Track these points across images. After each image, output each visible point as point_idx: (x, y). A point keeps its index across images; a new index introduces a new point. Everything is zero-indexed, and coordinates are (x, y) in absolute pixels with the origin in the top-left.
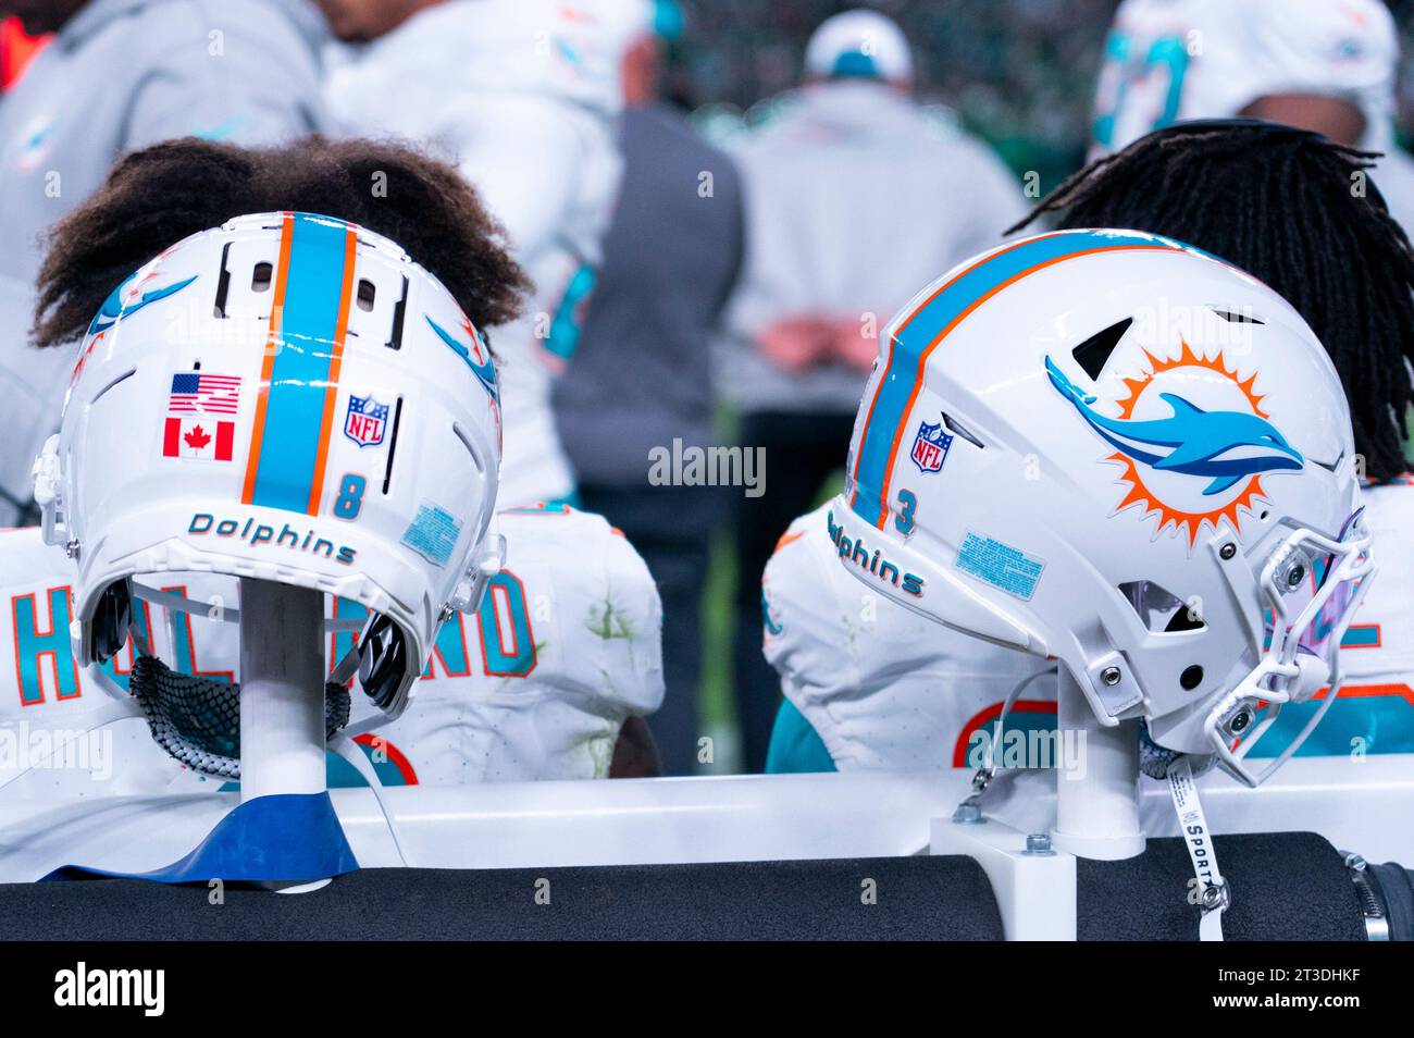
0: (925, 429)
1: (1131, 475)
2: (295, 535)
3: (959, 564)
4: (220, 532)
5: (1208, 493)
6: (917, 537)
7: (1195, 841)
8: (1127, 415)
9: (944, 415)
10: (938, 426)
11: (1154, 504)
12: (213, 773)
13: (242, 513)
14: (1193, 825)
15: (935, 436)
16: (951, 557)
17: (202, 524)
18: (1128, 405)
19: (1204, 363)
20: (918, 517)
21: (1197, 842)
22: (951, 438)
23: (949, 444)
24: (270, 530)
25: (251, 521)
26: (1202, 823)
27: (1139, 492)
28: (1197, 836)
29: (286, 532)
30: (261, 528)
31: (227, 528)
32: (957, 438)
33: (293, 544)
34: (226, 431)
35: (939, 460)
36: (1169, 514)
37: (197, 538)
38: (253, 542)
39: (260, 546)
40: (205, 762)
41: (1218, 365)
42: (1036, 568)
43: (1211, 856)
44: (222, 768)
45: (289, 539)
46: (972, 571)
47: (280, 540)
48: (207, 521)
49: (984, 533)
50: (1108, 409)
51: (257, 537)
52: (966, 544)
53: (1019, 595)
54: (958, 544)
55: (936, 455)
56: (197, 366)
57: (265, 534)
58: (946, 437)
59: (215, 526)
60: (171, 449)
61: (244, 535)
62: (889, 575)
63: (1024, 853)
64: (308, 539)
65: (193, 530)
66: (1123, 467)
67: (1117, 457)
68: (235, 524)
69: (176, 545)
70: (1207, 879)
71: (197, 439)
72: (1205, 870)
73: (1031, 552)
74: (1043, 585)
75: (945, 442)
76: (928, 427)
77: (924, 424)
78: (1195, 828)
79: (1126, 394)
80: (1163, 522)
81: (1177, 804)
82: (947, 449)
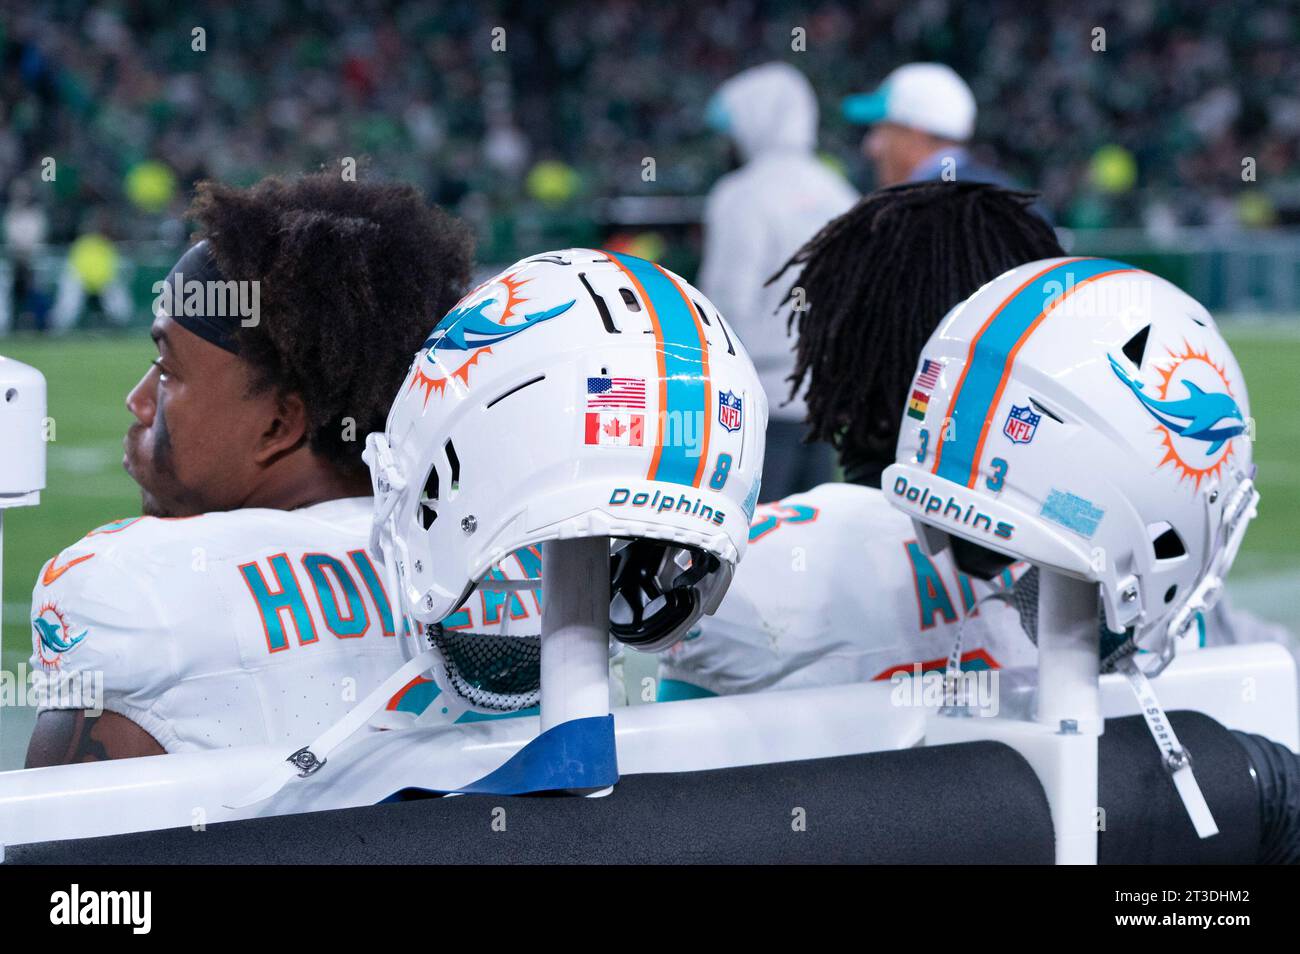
0: (1016, 412)
1: (1167, 442)
2: (688, 503)
3: (1042, 513)
4: (635, 503)
5: (1210, 453)
6: (1006, 493)
7: (1154, 720)
8: (1163, 397)
9: (1031, 400)
10: (1028, 409)
11: (1180, 463)
12: (489, 707)
13: (652, 487)
14: (1151, 707)
15: (1025, 415)
16: (1036, 508)
17: (620, 497)
18: (1163, 389)
19: (1199, 357)
20: (1009, 478)
21: (1156, 720)
22: (1039, 417)
23: (1038, 422)
24: (672, 500)
25: (658, 493)
26: (1156, 705)
27: (1172, 455)
28: (1155, 716)
29: (683, 501)
30: (665, 498)
31: (641, 499)
32: (1045, 417)
33: (687, 510)
34: (637, 422)
35: (1029, 434)
36: (1189, 471)
37: (616, 508)
38: (660, 510)
39: (664, 512)
40: (484, 698)
41: (1206, 358)
42: (1099, 514)
43: (1168, 729)
44: (497, 703)
45: (684, 507)
46: (1051, 517)
47: (678, 508)
48: (624, 495)
49: (1063, 487)
50: (1153, 394)
51: (663, 506)
52: (1050, 497)
53: (1085, 535)
54: (1043, 497)
55: (1027, 431)
56: (604, 371)
57: (668, 503)
58: (1035, 416)
59: (631, 498)
60: (591, 438)
61: (653, 504)
62: (982, 524)
63: (1058, 733)
64: (697, 506)
65: (613, 502)
66: (1161, 436)
67: (1160, 428)
68: (646, 496)
69: (596, 514)
70: (1169, 748)
71: (617, 429)
72: (1165, 741)
73: (1097, 502)
74: (1103, 527)
75: (1034, 420)
76: (1018, 409)
77: (1014, 407)
78: (1153, 710)
79: (1161, 381)
80: (1184, 474)
81: (1136, 693)
82: (1036, 426)
